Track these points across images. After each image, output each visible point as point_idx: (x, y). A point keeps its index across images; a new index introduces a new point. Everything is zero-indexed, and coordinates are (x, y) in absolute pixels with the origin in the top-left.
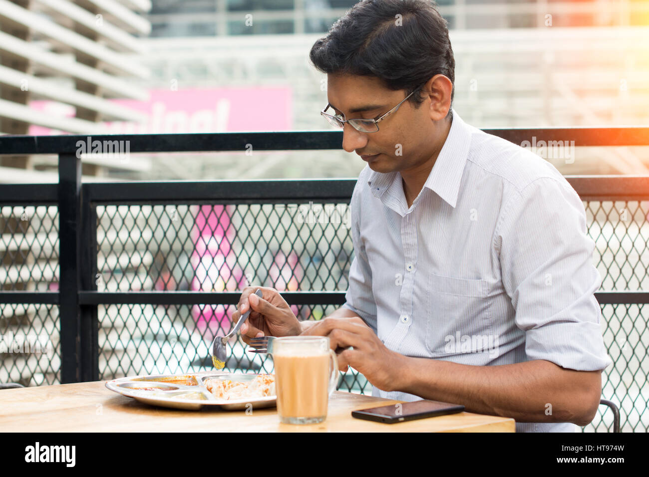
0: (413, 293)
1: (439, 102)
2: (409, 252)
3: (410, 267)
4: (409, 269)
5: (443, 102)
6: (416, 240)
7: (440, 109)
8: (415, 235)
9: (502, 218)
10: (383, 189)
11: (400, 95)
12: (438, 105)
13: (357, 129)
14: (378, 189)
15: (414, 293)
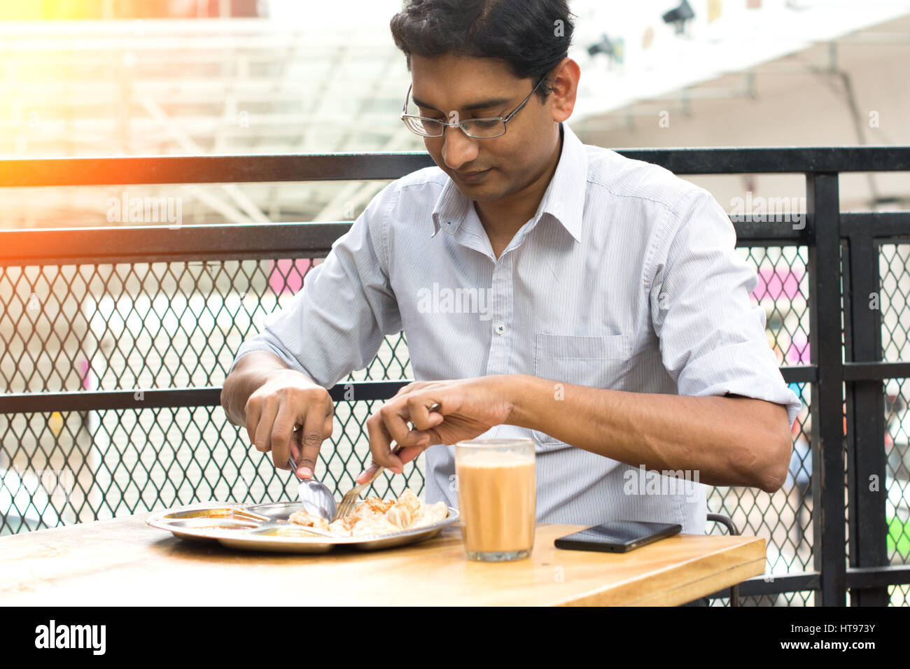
0: (509, 364)
1: (562, 97)
2: (499, 308)
3: (501, 329)
4: (498, 331)
5: (568, 95)
6: (511, 291)
7: (564, 107)
8: (511, 282)
9: (653, 245)
10: (456, 223)
11: (527, 85)
12: (562, 100)
13: (469, 135)
14: (449, 223)
15: (511, 363)
